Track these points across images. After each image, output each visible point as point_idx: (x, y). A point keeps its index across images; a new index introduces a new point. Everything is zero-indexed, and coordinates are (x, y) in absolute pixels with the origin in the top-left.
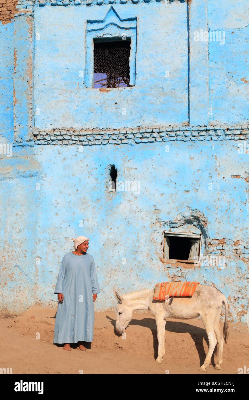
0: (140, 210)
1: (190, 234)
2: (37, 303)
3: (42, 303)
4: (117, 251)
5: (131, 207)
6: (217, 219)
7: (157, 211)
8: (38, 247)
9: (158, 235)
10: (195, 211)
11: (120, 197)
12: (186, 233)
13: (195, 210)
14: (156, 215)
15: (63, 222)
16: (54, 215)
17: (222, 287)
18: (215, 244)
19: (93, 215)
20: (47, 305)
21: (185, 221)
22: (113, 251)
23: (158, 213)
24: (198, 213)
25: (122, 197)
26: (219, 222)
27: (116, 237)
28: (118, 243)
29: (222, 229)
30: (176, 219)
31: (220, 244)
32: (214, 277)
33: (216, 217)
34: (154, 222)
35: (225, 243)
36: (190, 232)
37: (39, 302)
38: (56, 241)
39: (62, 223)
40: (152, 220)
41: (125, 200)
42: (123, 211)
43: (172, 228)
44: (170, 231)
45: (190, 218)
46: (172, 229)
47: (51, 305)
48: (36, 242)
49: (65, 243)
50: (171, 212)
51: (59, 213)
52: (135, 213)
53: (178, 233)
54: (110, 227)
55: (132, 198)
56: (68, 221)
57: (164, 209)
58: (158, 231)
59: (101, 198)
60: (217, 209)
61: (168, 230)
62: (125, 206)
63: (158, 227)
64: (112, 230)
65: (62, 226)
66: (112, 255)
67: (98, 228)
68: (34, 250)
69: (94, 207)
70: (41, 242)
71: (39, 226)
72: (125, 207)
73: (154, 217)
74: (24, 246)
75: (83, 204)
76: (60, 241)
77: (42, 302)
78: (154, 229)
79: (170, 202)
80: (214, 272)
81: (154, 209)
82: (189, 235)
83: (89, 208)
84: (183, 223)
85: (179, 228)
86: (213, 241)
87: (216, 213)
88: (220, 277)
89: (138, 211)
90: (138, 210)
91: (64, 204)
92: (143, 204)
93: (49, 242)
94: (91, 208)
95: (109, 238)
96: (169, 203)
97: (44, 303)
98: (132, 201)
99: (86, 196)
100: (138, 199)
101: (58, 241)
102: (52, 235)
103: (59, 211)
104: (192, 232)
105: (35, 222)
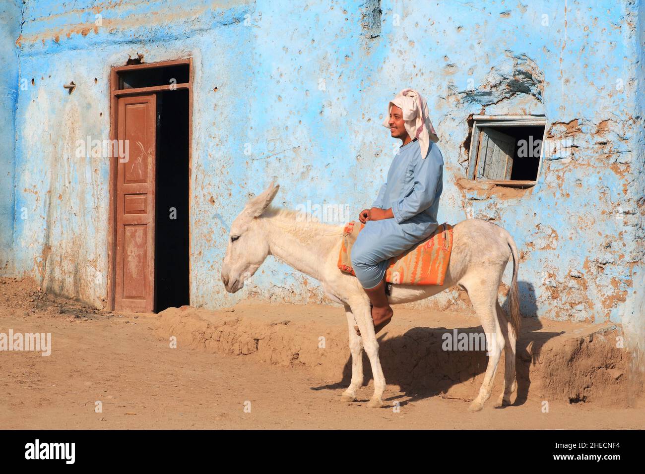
0: (420, 71)
1: (524, 117)
2: (253, 293)
3: (260, 292)
4: (378, 169)
5: (404, 66)
6: (562, 72)
7: (451, 70)
8: (250, 172)
9: (455, 124)
10: (522, 59)
11: (385, 46)
12: (516, 115)
13: (522, 57)
14: (447, 78)
15: (290, 113)
16: (275, 101)
17: (571, 238)
18: (559, 136)
19: (339, 92)
20: (267, 295)
21: (509, 86)
22: (373, 170)
23: (452, 73)
24: (528, 63)
25: (388, 46)
26: (567, 81)
27: (377, 139)
28: (382, 151)
29: (572, 96)
30: (485, 83)
31: (570, 135)
32: (555, 215)
33: (561, 68)
34: (445, 95)
35: (579, 129)
36: (524, 112)
37: (254, 289)
38: (278, 156)
39: (288, 117)
40: (442, 90)
41: (393, 50)
42: (390, 76)
43: (487, 105)
44: (484, 114)
45: (517, 77)
46: (487, 108)
47: (274, 297)
48: (247, 163)
49: (293, 159)
50: (476, 66)
51: (283, 95)
52: (412, 78)
53: (499, 118)
54: (367, 118)
55: (404, 45)
56: (298, 112)
57: (463, 62)
58: (452, 116)
59: (352, 53)
60: (563, 48)
61: (479, 113)
62: (393, 65)
63: (452, 106)
64: (371, 122)
65: (289, 124)
66: (371, 180)
67: (347, 121)
68: (243, 180)
69: (340, 76)
70: (255, 162)
71: (251, 128)
72: (393, 67)
73: (445, 84)
74: (228, 173)
75: (323, 71)
76: (285, 157)
77: (259, 290)
78: (445, 111)
79: (475, 44)
80: (556, 204)
81: (444, 64)
82: (523, 120)
83: (332, 77)
84: (506, 93)
85: (500, 104)
86: (555, 128)
87: (561, 60)
88: (568, 213)
89: (417, 74)
90: (416, 71)
91: (291, 73)
92: (425, 56)
93: (267, 160)
94: (336, 76)
95: (365, 141)
96: (472, 47)
97: (263, 291)
98: (405, 52)
99: (327, 52)
100: (416, 44)
101: (281, 156)
102: (272, 143)
103: (283, 90)
104: (528, 112)
105: (244, 119)
